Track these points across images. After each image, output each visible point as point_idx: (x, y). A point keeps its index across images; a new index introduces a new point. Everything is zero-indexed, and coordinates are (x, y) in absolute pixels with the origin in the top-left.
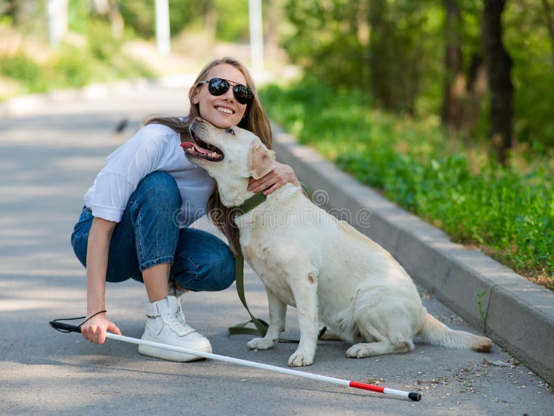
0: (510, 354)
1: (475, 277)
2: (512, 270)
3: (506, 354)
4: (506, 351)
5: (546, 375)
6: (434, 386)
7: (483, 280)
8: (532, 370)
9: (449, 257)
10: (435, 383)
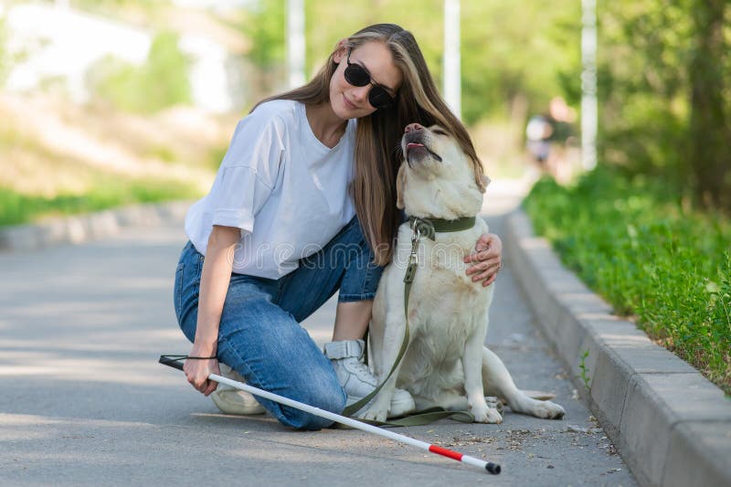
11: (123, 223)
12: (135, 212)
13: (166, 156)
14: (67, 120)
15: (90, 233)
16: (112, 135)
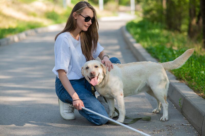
0: (188, 121)
1: (180, 93)
2: (193, 91)
3: (187, 121)
4: (187, 120)
5: (198, 129)
6: (159, 132)
7: (182, 95)
8: (194, 127)
9: (173, 85)
10: (160, 131)
11: (27, 35)
12: (29, 32)
13: (34, 15)
14: (8, 6)
15: (19, 39)
16: (20, 10)
